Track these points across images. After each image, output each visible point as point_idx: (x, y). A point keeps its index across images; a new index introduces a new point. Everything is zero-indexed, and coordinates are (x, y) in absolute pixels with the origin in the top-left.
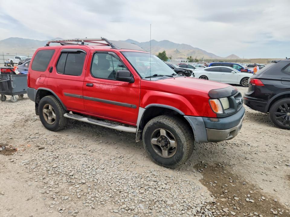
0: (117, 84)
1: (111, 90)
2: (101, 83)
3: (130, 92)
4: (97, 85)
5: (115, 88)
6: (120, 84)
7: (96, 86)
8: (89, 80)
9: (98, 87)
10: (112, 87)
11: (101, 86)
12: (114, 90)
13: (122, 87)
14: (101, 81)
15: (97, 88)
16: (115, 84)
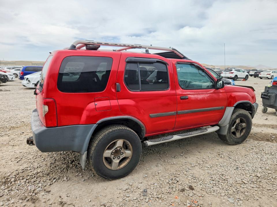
0: (209, 92)
1: (206, 98)
2: (195, 93)
3: (221, 97)
4: (192, 96)
5: (209, 96)
6: (211, 92)
7: (192, 98)
8: (182, 92)
9: (193, 98)
10: (206, 95)
11: (196, 96)
12: (208, 98)
13: (213, 94)
14: (194, 92)
15: (192, 100)
16: (208, 93)
